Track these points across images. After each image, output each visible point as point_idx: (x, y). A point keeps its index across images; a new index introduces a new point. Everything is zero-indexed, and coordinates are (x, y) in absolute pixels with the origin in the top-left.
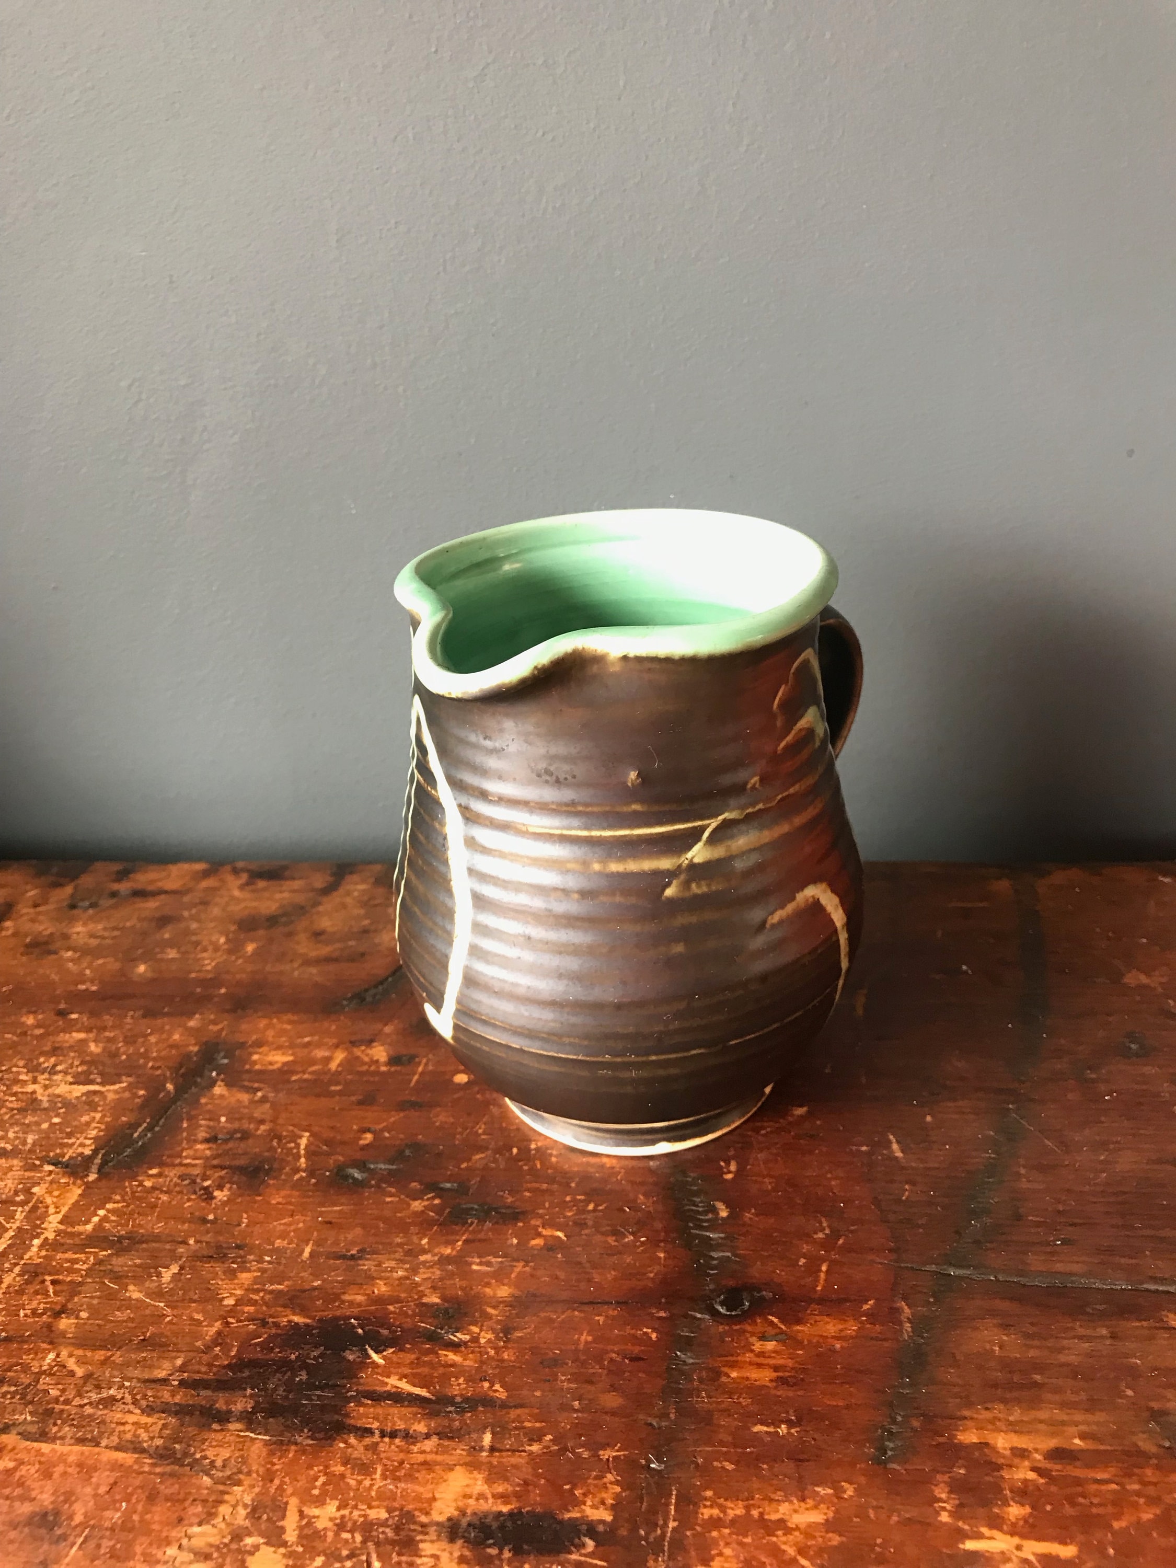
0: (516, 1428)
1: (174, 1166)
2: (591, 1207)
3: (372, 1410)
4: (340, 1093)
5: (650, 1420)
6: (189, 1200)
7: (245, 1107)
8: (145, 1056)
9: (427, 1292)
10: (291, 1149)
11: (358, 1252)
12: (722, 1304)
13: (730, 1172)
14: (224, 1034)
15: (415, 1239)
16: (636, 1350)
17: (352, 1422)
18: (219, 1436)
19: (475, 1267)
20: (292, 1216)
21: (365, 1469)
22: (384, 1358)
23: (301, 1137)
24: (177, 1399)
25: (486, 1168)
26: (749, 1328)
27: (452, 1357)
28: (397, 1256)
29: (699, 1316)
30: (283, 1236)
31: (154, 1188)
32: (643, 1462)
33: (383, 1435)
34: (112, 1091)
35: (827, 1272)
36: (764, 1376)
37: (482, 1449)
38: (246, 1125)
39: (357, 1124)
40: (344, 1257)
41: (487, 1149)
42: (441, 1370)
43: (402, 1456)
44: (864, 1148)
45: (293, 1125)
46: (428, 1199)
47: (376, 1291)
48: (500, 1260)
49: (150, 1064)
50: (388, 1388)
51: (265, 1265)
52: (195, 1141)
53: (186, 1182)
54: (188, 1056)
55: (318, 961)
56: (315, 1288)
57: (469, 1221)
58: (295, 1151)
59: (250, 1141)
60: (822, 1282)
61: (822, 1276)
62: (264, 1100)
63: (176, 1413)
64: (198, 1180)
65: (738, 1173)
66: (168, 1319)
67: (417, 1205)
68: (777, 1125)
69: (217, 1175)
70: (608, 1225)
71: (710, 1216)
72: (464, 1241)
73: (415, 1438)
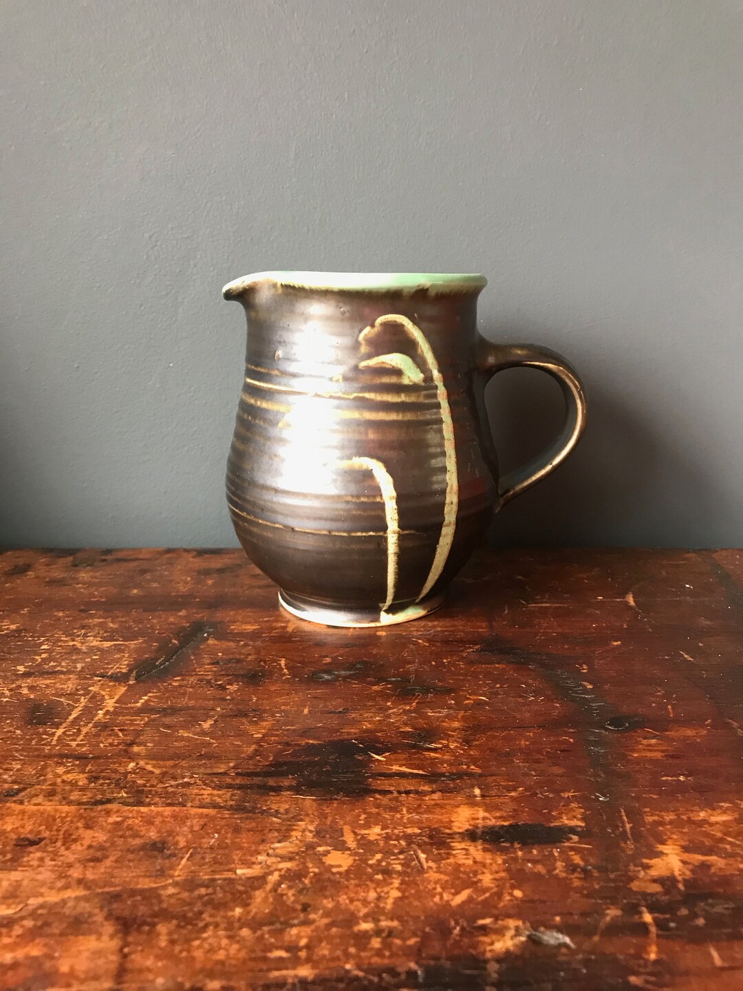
0: (495, 786)
1: (192, 675)
2: (498, 686)
3: (386, 781)
4: (299, 642)
5: (588, 778)
6: (209, 690)
7: (234, 649)
8: (152, 627)
9: (401, 726)
10: (276, 666)
11: (343, 710)
12: (609, 725)
13: (584, 669)
14: (205, 618)
15: (382, 703)
16: (563, 747)
17: (374, 788)
18: (278, 798)
19: (430, 714)
20: (288, 695)
21: (395, 810)
22: (384, 757)
23: (280, 661)
24: (238, 781)
25: (417, 671)
26: (634, 734)
27: (433, 754)
28: (372, 711)
29: (597, 731)
30: (285, 705)
31: (180, 686)
32: (593, 797)
33: (399, 792)
34: (133, 644)
35: (673, 708)
36: (658, 755)
37: (475, 796)
38: (237, 656)
39: (317, 654)
40: (334, 713)
41: (414, 662)
42: (429, 761)
43: (419, 802)
44: (667, 657)
45: (272, 656)
46: (382, 685)
47: (364, 727)
48: (446, 710)
49: (157, 632)
50: (394, 771)
51: (278, 718)
52: (203, 664)
53: (204, 682)
54: (184, 628)
55: (259, 587)
56: (320, 727)
57: (416, 694)
58: (278, 667)
59: (244, 664)
60: (671, 713)
61: (670, 710)
62: (246, 645)
63: (239, 788)
64: (212, 681)
65: (590, 669)
66: (215, 745)
67: (375, 688)
68: (605, 649)
70: (515, 693)
71: (581, 688)
72: (417, 703)
73: (424, 793)
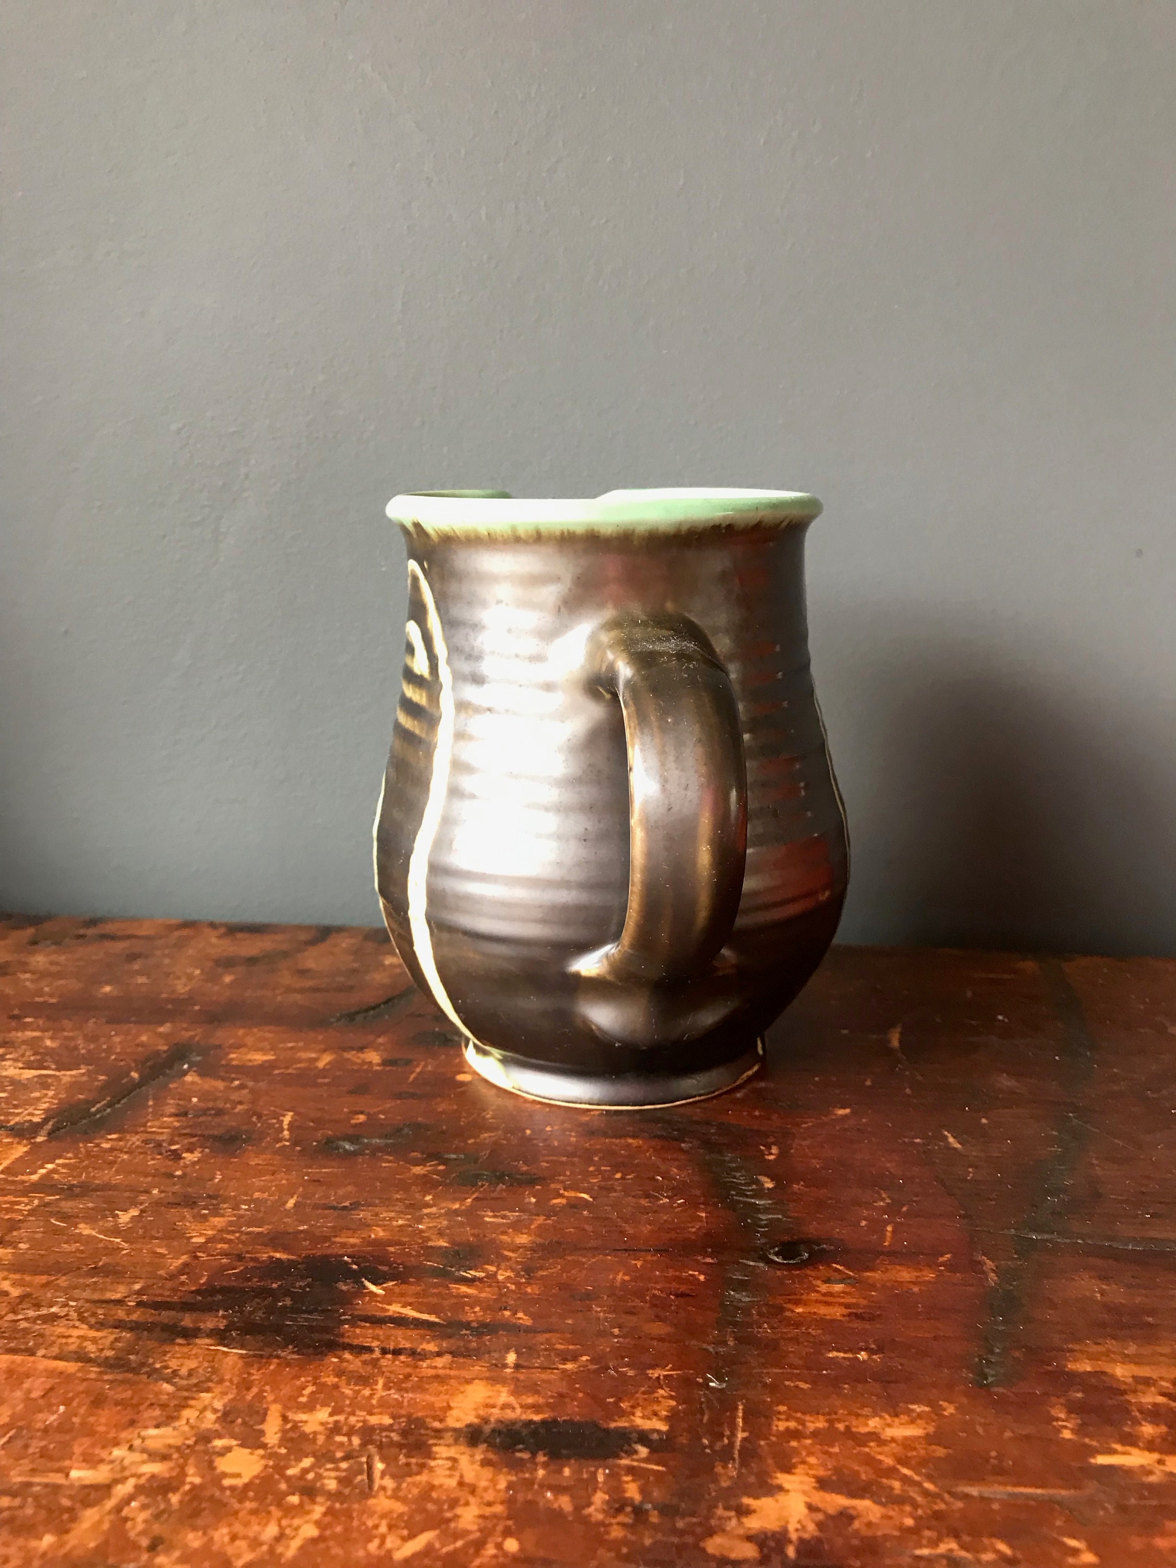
0: (546, 1350)
1: (137, 1133)
2: (618, 1176)
3: (370, 1331)
4: (328, 1084)
5: (705, 1346)
6: (153, 1159)
7: (221, 1092)
8: (109, 1051)
9: (433, 1237)
10: (274, 1124)
11: (351, 1204)
12: (777, 1254)
13: (771, 1154)
14: (197, 1039)
15: (418, 1196)
16: (683, 1288)
17: (347, 1340)
18: (185, 1350)
19: (487, 1219)
20: (273, 1175)
21: (365, 1380)
22: (384, 1289)
23: (284, 1116)
24: (134, 1317)
25: (496, 1143)
26: (809, 1272)
27: (464, 1289)
28: (397, 1208)
29: (752, 1263)
30: (262, 1190)
31: (112, 1150)
32: (701, 1380)
33: (384, 1351)
34: (68, 1076)
35: (893, 1232)
36: (837, 1312)
37: (505, 1366)
38: (220, 1105)
39: (347, 1108)
40: (334, 1208)
41: (497, 1129)
42: (453, 1301)
43: (408, 1370)
44: (918, 1141)
45: (276, 1107)
46: (431, 1166)
47: (373, 1236)
48: (517, 1214)
49: (113, 1057)
50: (390, 1313)
51: (241, 1212)
52: (162, 1115)
53: (152, 1145)
54: (158, 1053)
55: (301, 991)
56: (302, 1231)
57: (480, 1184)
58: (277, 1126)
59: (226, 1118)
60: (888, 1239)
61: (888, 1234)
62: (242, 1087)
63: (131, 1329)
64: (164, 1144)
65: (780, 1156)
66: (124, 1252)
67: (418, 1170)
68: (819, 1121)
69: (186, 1141)
70: (640, 1190)
71: (754, 1187)
72: (474, 1199)
73: (424, 1356)
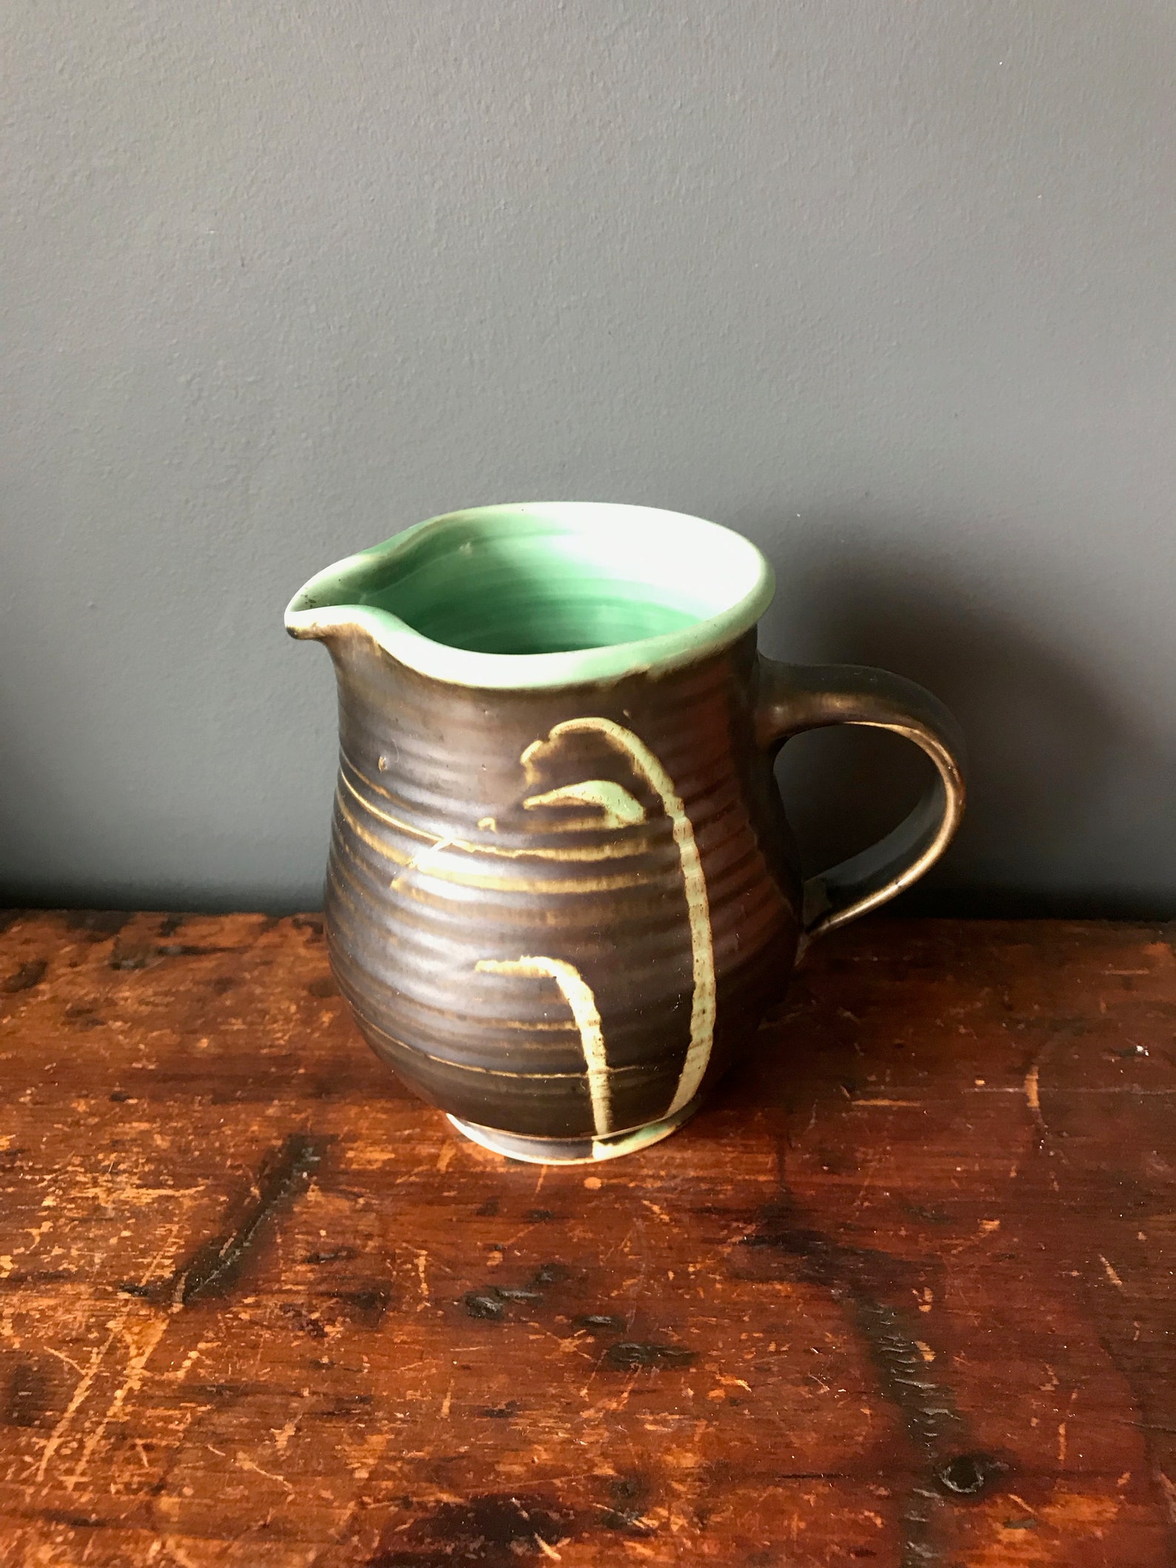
1: (273, 1293)
2: (772, 1347)
4: (454, 1199)
6: (297, 1338)
7: (347, 1217)
8: (221, 1151)
9: (597, 1460)
10: (408, 1270)
11: (507, 1405)
12: (950, 1476)
13: (925, 1303)
14: (309, 1124)
15: (572, 1389)
16: (861, 1540)
19: (649, 1427)
20: (421, 1359)
22: (560, 1552)
23: (418, 1256)
25: (640, 1297)
26: (989, 1510)
27: (639, 1549)
28: (554, 1412)
29: (926, 1494)
30: (415, 1385)
31: (253, 1323)
34: (188, 1197)
35: (1067, 1436)
38: (350, 1240)
39: (481, 1240)
40: (490, 1413)
41: (638, 1272)
44: (1075, 1274)
45: (407, 1242)
46: (580, 1337)
47: (536, 1460)
48: (677, 1417)
49: (229, 1163)
51: (398, 1425)
52: (294, 1261)
53: (290, 1314)
54: (271, 1152)
56: (462, 1456)
57: (632, 1366)
58: (413, 1274)
59: (359, 1262)
60: (1063, 1448)
61: (1062, 1440)
62: (367, 1208)
64: (304, 1312)
65: (936, 1303)
66: (290, 1498)
67: (568, 1345)
68: (969, 1243)
69: (325, 1305)
70: (798, 1372)
71: (914, 1360)
72: (632, 1392)
